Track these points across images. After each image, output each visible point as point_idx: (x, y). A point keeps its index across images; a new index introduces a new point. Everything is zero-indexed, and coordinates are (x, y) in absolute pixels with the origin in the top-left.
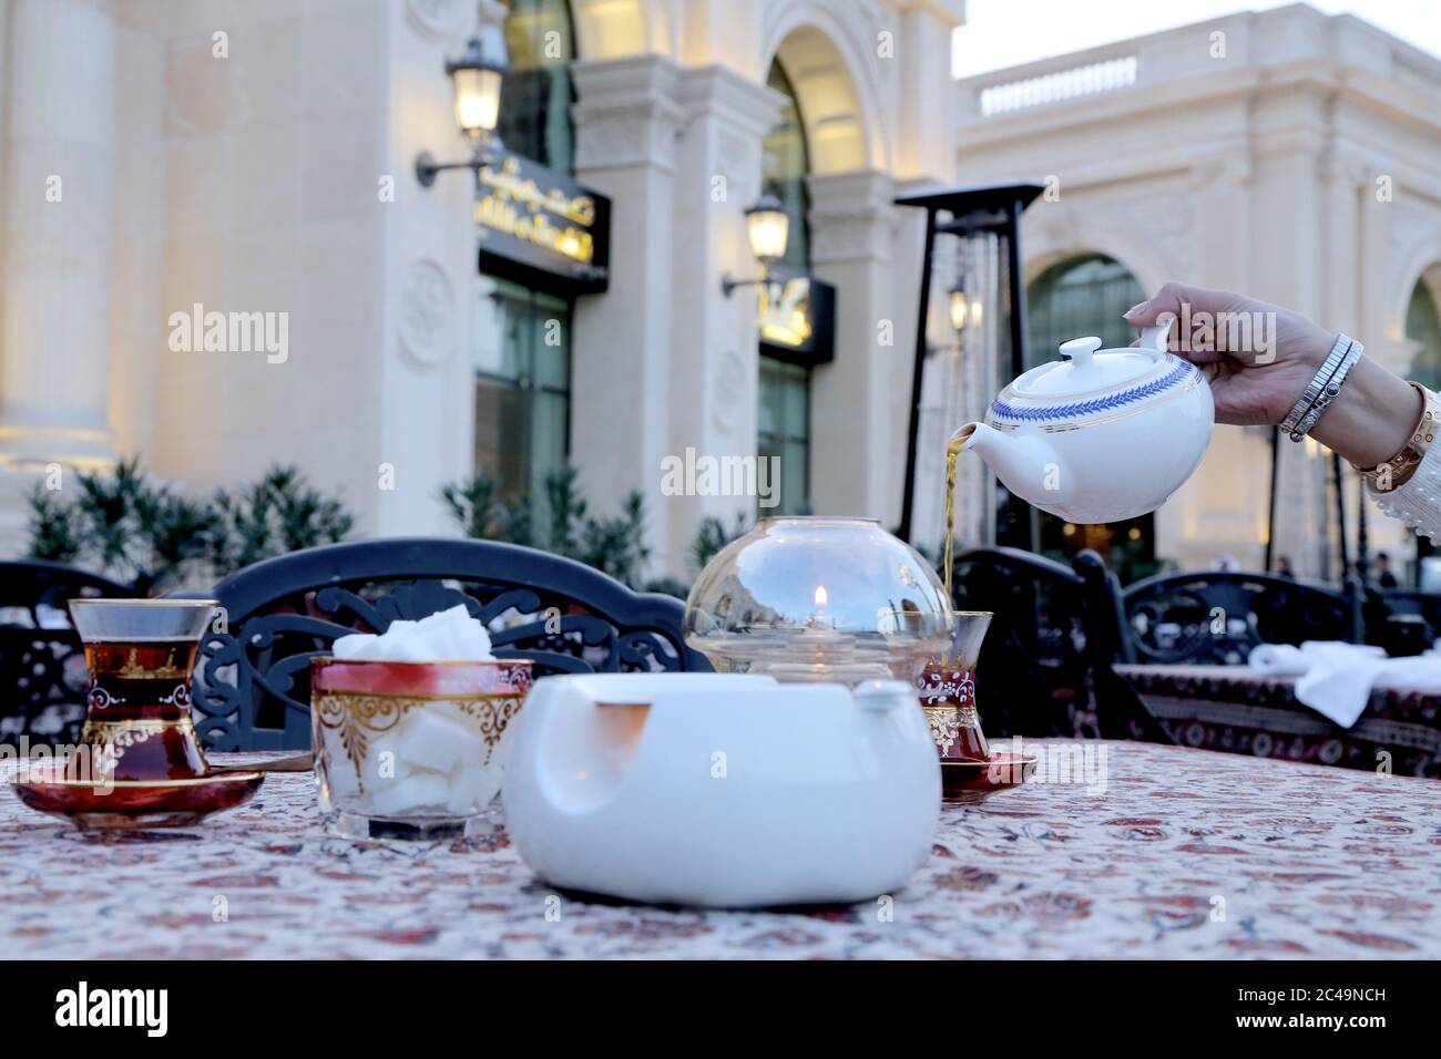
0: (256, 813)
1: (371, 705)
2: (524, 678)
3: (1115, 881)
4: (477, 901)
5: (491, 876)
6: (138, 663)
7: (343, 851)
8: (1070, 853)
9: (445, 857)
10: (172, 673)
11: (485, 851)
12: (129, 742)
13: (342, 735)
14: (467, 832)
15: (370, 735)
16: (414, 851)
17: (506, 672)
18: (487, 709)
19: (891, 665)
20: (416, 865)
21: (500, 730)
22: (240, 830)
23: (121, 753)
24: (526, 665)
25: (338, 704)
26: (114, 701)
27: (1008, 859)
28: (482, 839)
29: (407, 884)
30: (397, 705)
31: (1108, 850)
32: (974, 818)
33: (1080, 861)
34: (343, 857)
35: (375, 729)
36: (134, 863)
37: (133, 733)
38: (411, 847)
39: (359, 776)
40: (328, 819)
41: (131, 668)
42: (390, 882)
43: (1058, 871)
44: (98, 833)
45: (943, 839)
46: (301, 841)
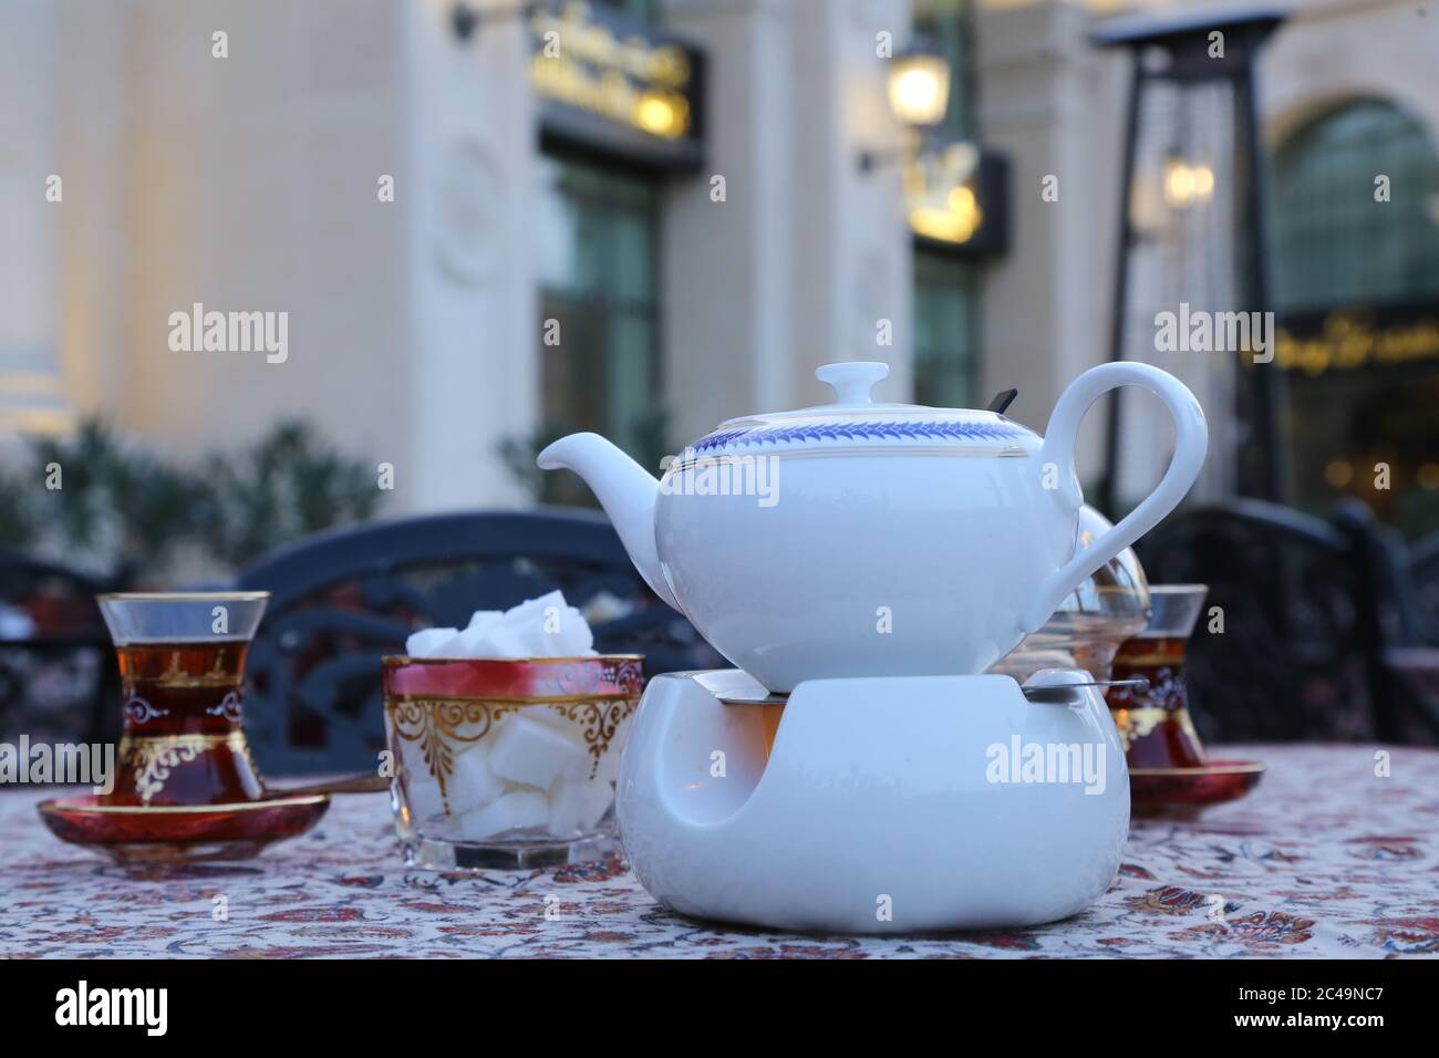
0: (319, 845)
1: (456, 711)
2: (633, 676)
3: (1348, 904)
4: (593, 930)
5: (606, 905)
6: (181, 669)
7: (430, 882)
8: (1297, 874)
9: (550, 887)
10: (220, 680)
11: (594, 879)
12: (174, 761)
13: (423, 747)
14: (572, 859)
15: (457, 746)
16: (513, 881)
17: (612, 670)
18: (591, 714)
19: (1072, 652)
20: (516, 895)
21: (607, 738)
22: (306, 862)
23: (165, 774)
24: (635, 661)
25: (417, 711)
26: (154, 713)
27: (1219, 881)
28: (590, 865)
29: (510, 915)
30: (487, 710)
31: (1346, 872)
32: (1183, 838)
33: (1309, 883)
34: (432, 888)
35: (462, 739)
36: (193, 899)
37: (179, 751)
38: (508, 877)
39: (444, 795)
40: (408, 846)
41: (173, 675)
42: (489, 913)
43: (1279, 893)
44: (142, 868)
45: (1141, 859)
46: (380, 873)
